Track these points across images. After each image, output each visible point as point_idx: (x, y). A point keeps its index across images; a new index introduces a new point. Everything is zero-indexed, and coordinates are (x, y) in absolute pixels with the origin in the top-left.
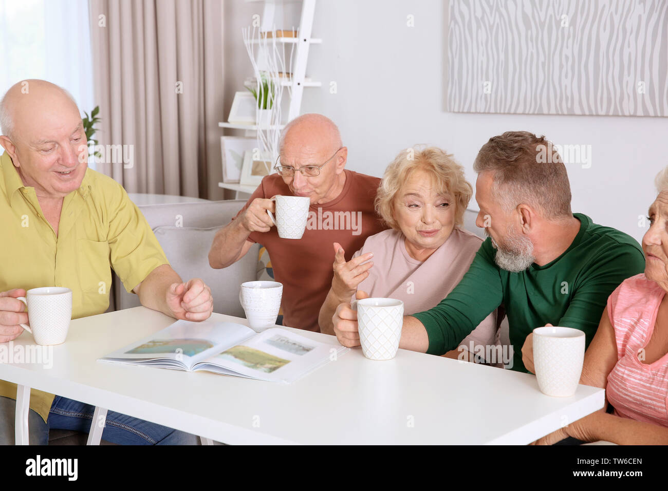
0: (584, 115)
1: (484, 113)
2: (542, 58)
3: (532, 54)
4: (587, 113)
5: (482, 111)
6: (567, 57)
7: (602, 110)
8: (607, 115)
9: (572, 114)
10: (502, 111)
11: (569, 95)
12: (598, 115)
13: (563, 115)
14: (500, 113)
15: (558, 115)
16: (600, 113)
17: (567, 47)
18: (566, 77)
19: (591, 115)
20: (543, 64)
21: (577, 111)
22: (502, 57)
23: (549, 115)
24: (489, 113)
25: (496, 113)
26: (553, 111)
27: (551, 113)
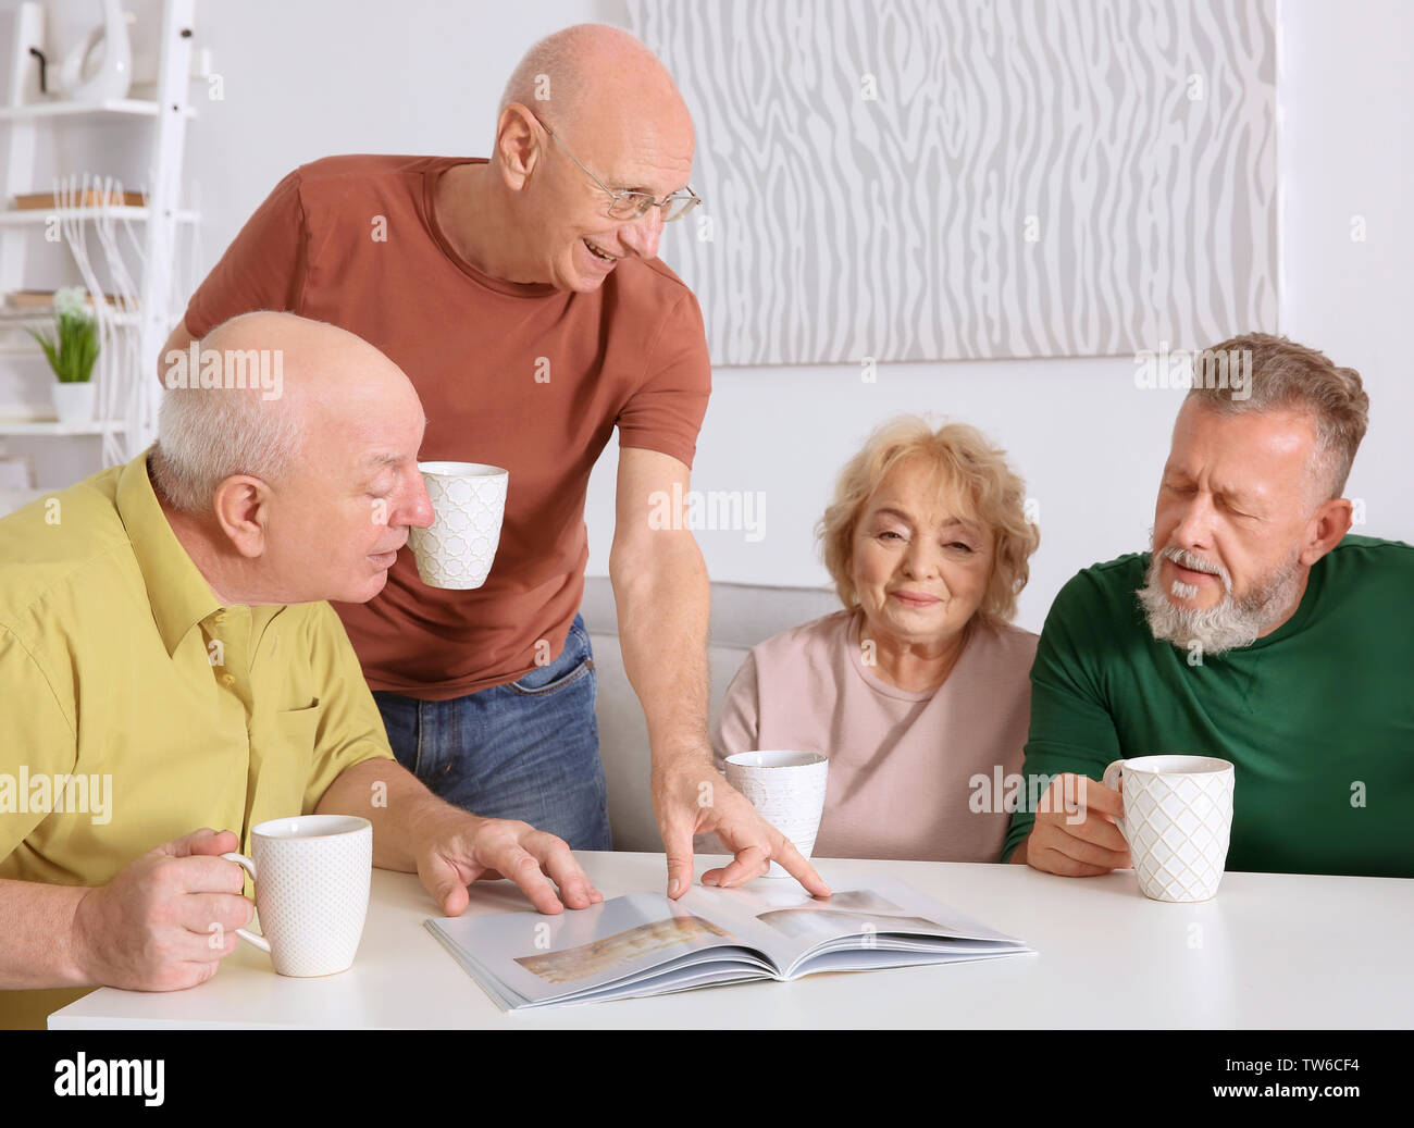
0: (1037, 357)
1: (752, 366)
2: (913, 241)
3: (885, 232)
4: (1047, 352)
5: (745, 361)
6: (985, 239)
7: (1086, 344)
8: (1101, 355)
9: (1003, 357)
10: (805, 358)
11: (995, 315)
12: (1075, 357)
13: (980, 359)
14: (798, 364)
15: (964, 360)
16: (1082, 350)
17: (984, 215)
18: (985, 277)
19: (1058, 357)
20: (919, 254)
21: (1019, 347)
22: (798, 239)
23: (940, 361)
24: (766, 365)
25: (786, 364)
26: (951, 351)
27: (945, 356)
